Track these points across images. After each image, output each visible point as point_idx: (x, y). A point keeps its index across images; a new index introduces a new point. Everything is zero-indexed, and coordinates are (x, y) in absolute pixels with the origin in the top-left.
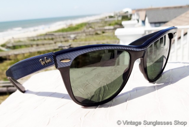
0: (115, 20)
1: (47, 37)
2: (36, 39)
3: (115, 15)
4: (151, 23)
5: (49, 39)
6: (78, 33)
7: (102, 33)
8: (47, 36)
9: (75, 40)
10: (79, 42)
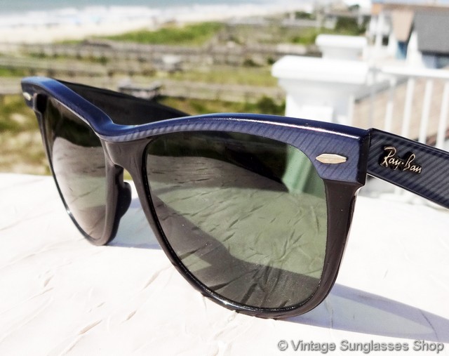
0: (313, 28)
1: (85, 53)
2: (49, 52)
3: (315, 12)
4: (426, 53)
5: (92, 60)
6: (188, 53)
7: (266, 64)
8: (88, 47)
9: (178, 74)
10: (187, 83)
